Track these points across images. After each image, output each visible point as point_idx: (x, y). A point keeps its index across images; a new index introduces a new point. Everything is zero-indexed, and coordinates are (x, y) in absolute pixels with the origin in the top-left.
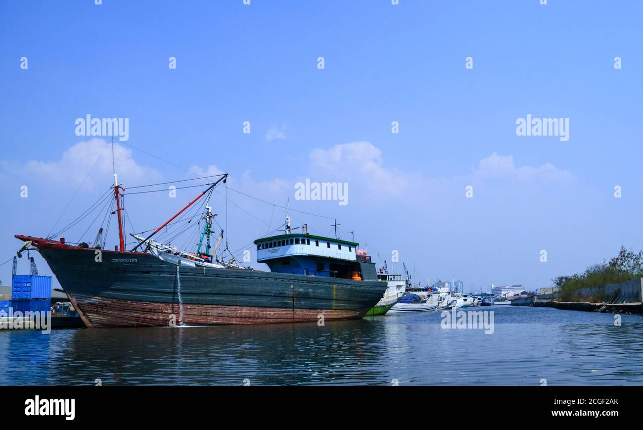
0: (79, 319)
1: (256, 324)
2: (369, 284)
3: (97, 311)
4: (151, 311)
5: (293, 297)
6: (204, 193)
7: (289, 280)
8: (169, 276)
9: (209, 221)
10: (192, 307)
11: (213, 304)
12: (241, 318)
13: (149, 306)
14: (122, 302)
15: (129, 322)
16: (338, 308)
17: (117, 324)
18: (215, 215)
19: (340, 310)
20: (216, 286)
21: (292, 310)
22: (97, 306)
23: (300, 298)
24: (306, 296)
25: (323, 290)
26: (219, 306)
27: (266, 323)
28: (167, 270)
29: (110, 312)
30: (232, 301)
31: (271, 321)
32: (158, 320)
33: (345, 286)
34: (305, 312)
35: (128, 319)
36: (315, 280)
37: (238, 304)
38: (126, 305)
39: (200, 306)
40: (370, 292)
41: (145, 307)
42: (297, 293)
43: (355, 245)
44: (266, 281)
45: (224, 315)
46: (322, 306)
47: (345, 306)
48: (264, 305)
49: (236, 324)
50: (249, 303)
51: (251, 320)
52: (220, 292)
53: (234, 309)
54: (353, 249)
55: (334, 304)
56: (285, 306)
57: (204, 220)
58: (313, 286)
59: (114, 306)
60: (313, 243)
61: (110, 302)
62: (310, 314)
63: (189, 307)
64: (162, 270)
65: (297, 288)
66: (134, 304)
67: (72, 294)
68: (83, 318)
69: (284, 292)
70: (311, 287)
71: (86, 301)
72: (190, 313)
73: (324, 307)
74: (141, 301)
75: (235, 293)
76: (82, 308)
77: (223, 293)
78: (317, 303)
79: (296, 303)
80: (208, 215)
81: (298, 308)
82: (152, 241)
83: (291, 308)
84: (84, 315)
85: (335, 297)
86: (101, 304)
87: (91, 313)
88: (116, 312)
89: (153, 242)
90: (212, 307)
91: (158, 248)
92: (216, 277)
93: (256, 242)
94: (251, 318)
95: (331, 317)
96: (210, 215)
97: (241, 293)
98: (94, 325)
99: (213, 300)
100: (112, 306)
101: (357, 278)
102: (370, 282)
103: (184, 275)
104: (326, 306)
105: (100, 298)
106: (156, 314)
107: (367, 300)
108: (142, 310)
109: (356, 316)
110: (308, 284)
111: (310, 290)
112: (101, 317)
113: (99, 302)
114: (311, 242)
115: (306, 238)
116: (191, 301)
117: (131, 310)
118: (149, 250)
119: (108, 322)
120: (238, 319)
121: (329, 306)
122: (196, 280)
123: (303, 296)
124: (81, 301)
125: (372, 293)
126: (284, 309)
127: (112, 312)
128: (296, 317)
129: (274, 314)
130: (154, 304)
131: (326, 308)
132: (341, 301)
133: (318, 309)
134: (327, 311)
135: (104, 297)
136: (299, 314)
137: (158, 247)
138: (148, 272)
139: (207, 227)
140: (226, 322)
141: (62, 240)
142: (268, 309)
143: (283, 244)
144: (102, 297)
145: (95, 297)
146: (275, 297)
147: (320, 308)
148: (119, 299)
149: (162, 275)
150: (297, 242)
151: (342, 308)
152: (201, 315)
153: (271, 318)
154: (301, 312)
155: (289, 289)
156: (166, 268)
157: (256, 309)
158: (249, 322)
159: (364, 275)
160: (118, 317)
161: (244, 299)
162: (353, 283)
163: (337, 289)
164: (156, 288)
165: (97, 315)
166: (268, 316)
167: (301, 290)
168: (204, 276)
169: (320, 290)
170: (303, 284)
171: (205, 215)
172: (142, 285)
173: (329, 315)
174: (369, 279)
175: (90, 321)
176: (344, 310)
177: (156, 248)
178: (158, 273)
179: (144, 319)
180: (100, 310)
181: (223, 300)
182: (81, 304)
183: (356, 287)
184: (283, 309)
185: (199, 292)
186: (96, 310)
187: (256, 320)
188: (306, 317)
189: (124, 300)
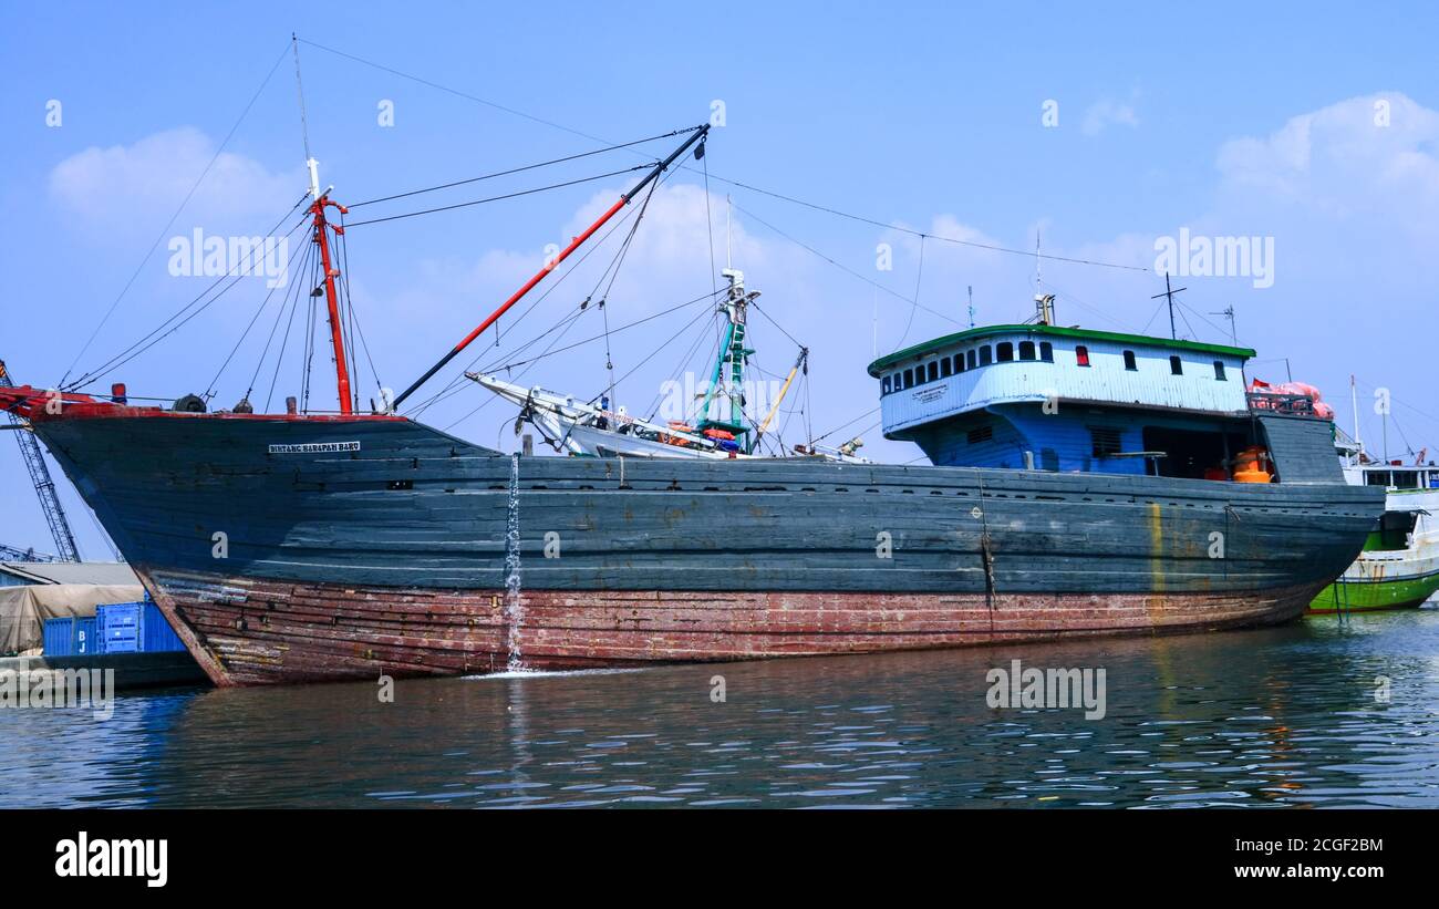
0: (186, 657)
1: (836, 655)
2: (1306, 497)
3: (245, 626)
4: (430, 620)
5: (983, 553)
6: (627, 199)
7: (963, 490)
8: (484, 493)
9: (736, 318)
10: (582, 603)
11: (659, 589)
12: (776, 633)
13: (421, 605)
14: (326, 594)
15: (359, 661)
16: (1176, 587)
17: (316, 670)
18: (752, 295)
19: (1186, 593)
20: (668, 523)
21: (982, 598)
22: (242, 610)
23: (1012, 553)
24: (1037, 548)
25: (1107, 523)
26: (685, 595)
27: (875, 652)
28: (476, 473)
29: (288, 629)
30: (737, 575)
31: (899, 641)
32: (457, 651)
33: (1199, 507)
34: (1039, 606)
35: (353, 652)
36: (1074, 487)
37: (760, 585)
38: (341, 604)
39: (611, 595)
40: (1312, 526)
41: (409, 608)
42: (1001, 536)
43: (1241, 357)
44: (871, 497)
45: (707, 625)
46: (1108, 580)
47: (1206, 579)
48: (863, 585)
49: (759, 659)
50: (804, 579)
51: (815, 641)
52: (687, 543)
53: (745, 605)
54: (1232, 371)
55: (1158, 572)
56: (954, 586)
57: (724, 315)
58: (1064, 509)
59: (301, 609)
60: (1065, 356)
61: (284, 596)
62: (1058, 614)
63: (569, 602)
64: (457, 473)
65: (999, 517)
66: (369, 597)
67: (154, 573)
68: (201, 654)
69: (943, 535)
70: (1055, 513)
71: (204, 596)
72: (575, 624)
73: (1113, 587)
74: (393, 586)
75: (744, 544)
76: (193, 620)
77: (697, 545)
78: (1084, 571)
79: (995, 575)
80: (732, 299)
81: (1008, 592)
82: (535, 392)
83: (977, 593)
84: (204, 642)
85: (1159, 549)
86: (255, 605)
87: (224, 635)
88: (310, 630)
89: (541, 395)
90: (659, 600)
91: (560, 413)
92: (670, 488)
93: (875, 370)
94: (818, 633)
95: (1149, 620)
96: (738, 298)
97: (770, 544)
98: (241, 677)
99: (660, 575)
100: (293, 608)
101: (1254, 476)
102: (1307, 491)
103: (543, 488)
104: (1120, 580)
105: (251, 583)
106: (451, 630)
107: (1299, 555)
108: (398, 617)
109: (1261, 616)
110: (1042, 502)
111: (1054, 525)
112: (261, 650)
113: (249, 598)
114: (1056, 353)
115: (1036, 341)
116: (576, 579)
117: (360, 619)
118: (529, 420)
119: (284, 664)
120: (765, 640)
121: (1133, 581)
122: (588, 506)
123: (1023, 548)
124: (190, 595)
125: (1321, 529)
126: (951, 598)
127: (297, 630)
128: (1004, 624)
129: (910, 618)
130: (441, 596)
131: (1125, 587)
132: (1187, 563)
133: (1088, 593)
134: (1129, 598)
135: (264, 579)
136: (1013, 616)
137: (563, 410)
138: (408, 485)
139: (732, 335)
140: (715, 652)
141: (119, 391)
142: (883, 600)
143: (960, 369)
144: (256, 578)
145: (231, 581)
146: (909, 556)
147: (1100, 587)
148: (313, 583)
149: (458, 492)
150: (1005, 355)
151: (1193, 587)
152: (617, 629)
153: (898, 634)
154: (1021, 604)
155: (965, 525)
156: (472, 465)
157: (836, 599)
158: (810, 647)
159: (1280, 465)
160: (317, 645)
161: (781, 565)
162: (1234, 495)
163: (1166, 518)
164: (445, 538)
165: (247, 643)
166: (885, 627)
167: (1016, 525)
168: (621, 488)
169: (1094, 525)
170: (1022, 502)
171: (724, 296)
172: (388, 532)
173: (1140, 613)
174: (1303, 477)
175: (225, 662)
176: (1204, 592)
177: (556, 415)
178: (446, 485)
179: (407, 651)
180: (253, 623)
181: (700, 573)
182: (190, 606)
183: (1248, 508)
184: (942, 598)
185: (605, 544)
186: (240, 623)
187: (834, 642)
188: (1044, 623)
189: (335, 585)
